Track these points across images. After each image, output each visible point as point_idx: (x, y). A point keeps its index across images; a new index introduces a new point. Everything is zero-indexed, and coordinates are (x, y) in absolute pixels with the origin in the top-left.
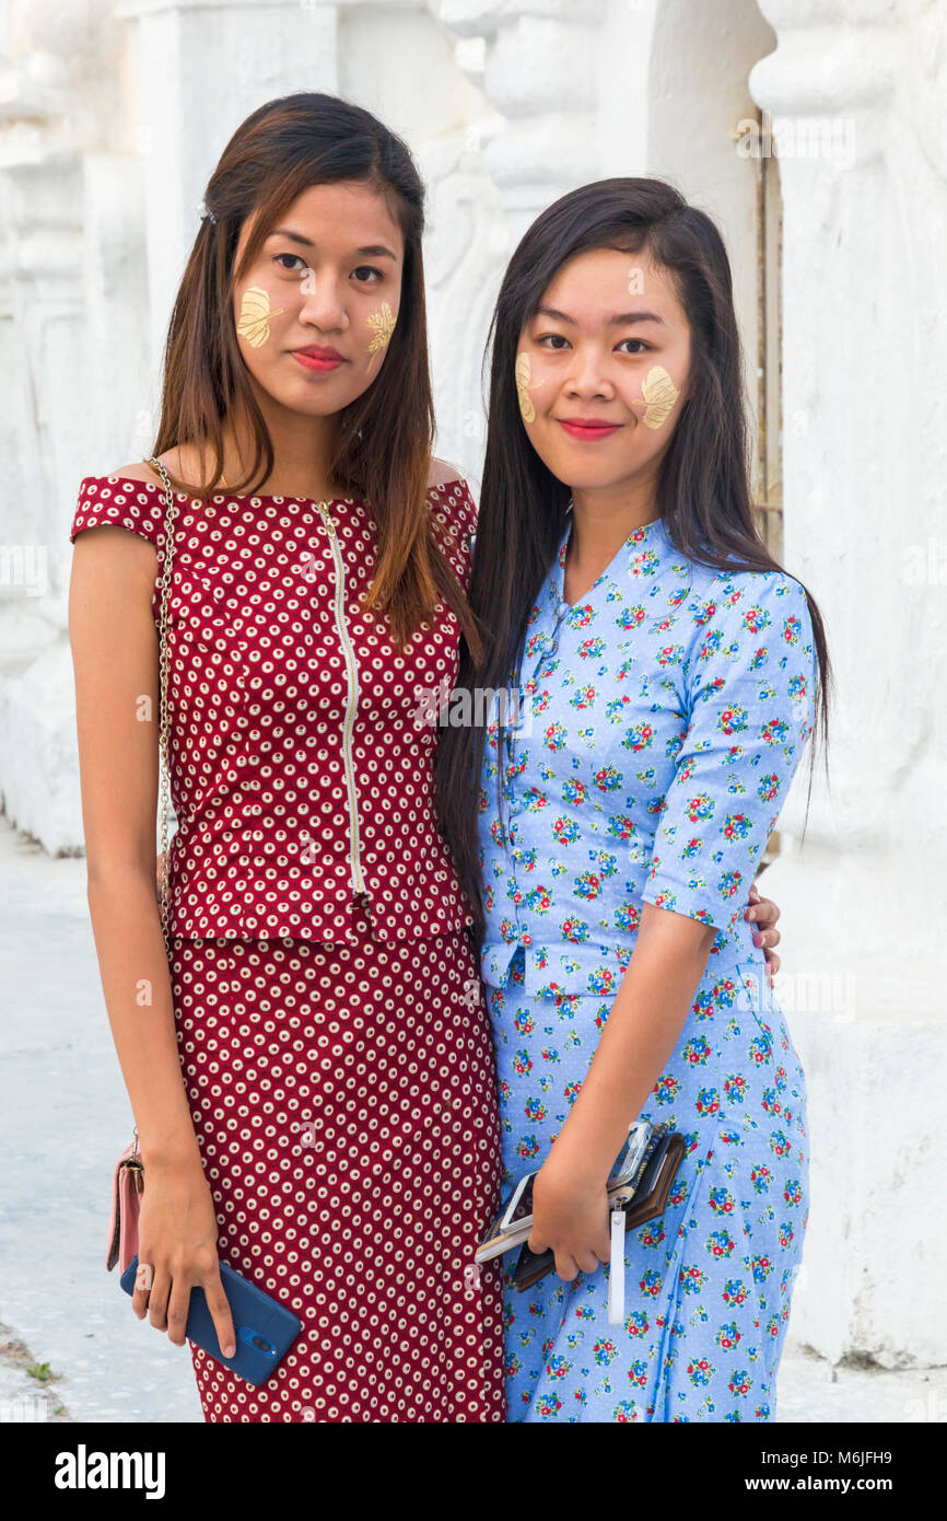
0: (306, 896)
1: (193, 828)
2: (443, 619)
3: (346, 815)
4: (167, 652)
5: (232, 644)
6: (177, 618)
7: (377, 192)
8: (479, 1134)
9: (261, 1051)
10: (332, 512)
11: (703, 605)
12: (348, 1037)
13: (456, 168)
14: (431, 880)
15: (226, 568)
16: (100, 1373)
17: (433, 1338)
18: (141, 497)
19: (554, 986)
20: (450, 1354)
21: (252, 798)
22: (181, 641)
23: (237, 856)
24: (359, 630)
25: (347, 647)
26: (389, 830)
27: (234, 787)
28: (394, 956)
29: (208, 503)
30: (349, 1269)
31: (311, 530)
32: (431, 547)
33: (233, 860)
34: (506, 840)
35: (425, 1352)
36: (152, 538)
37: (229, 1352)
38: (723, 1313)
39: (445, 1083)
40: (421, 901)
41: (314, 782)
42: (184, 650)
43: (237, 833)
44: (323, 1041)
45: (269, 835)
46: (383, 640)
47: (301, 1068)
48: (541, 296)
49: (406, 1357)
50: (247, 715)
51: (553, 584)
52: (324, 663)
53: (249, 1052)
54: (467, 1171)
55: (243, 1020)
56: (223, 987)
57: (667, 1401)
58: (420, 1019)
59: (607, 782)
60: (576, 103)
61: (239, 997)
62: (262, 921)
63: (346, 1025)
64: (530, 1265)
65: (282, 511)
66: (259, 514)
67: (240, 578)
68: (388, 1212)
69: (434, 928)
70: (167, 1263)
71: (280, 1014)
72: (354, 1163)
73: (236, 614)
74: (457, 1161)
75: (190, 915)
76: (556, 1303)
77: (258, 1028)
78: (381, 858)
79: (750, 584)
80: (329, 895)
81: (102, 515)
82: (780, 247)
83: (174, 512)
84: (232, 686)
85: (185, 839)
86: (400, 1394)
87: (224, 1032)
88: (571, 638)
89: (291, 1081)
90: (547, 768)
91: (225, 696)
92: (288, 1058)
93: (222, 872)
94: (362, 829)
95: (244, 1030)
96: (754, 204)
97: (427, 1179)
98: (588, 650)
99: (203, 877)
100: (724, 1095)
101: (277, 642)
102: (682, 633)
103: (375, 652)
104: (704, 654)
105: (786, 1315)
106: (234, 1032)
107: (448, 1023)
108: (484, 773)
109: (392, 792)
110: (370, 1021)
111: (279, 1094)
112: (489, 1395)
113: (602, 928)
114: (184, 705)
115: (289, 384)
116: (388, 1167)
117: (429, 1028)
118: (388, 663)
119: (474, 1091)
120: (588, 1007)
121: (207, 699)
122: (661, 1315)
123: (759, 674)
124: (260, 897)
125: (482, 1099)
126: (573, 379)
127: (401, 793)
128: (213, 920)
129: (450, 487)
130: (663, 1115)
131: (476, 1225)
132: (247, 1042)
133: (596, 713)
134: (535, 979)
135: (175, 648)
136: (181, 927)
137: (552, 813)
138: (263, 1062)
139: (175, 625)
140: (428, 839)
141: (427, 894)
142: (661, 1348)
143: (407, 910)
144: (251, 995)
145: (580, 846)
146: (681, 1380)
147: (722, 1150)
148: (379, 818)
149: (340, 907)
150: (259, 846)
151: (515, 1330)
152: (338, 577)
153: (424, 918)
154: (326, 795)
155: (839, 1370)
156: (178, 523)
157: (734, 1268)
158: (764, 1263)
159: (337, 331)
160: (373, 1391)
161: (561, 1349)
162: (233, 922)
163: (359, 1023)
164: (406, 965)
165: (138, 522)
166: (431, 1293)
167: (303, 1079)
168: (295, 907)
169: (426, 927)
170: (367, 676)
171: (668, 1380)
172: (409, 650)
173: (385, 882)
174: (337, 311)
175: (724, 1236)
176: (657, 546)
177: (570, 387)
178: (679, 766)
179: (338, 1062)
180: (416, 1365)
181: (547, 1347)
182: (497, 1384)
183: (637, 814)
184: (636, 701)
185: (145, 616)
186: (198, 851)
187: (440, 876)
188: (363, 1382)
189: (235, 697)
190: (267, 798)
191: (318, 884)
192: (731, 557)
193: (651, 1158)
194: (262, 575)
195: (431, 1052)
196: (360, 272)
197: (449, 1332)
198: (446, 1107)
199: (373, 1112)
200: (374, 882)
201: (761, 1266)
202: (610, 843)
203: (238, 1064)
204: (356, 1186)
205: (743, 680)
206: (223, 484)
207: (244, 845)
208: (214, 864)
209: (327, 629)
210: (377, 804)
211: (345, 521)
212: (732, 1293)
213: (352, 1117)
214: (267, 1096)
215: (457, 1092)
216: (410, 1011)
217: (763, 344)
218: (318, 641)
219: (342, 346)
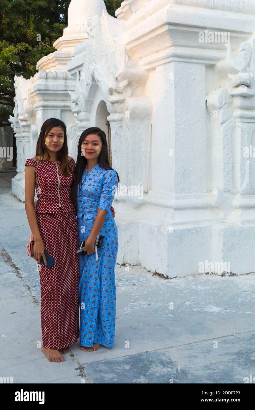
0: (54, 208)
1: (40, 200)
2: (70, 175)
3: (58, 198)
4: (36, 179)
5: (44, 178)
6: (38, 175)
7: (61, 127)
8: (76, 236)
9: (48, 226)
10: (57, 163)
11: (104, 173)
12: (59, 224)
13: (74, 126)
14: (69, 205)
15: (44, 169)
16: (25, 268)
17: (70, 263)
18: (34, 162)
19: (87, 218)
20: (72, 265)
21: (47, 196)
22: (38, 178)
23: (45, 203)
24: (60, 176)
25: (59, 179)
26: (64, 199)
27: (45, 195)
28: (65, 214)
29: (42, 162)
30: (59, 254)
31: (54, 165)
32: (69, 167)
33: (44, 204)
34: (80, 201)
35: (69, 265)
36: (35, 166)
37: (46, 264)
38: (109, 259)
39: (71, 230)
40: (68, 208)
41: (54, 194)
42: (39, 179)
43: (45, 200)
44: (56, 225)
45: (49, 201)
46: (63, 178)
47: (53, 228)
48: (84, 139)
49: (66, 265)
50: (46, 186)
51: (85, 171)
52: (56, 180)
53: (46, 227)
54: (74, 241)
55: (46, 223)
56: (43, 219)
57: (101, 271)
58: (68, 222)
59: (93, 195)
60: (87, 120)
61: (45, 220)
62: (48, 211)
63: (59, 223)
64: (84, 253)
65: (51, 163)
66: (48, 163)
67: (45, 170)
68: (64, 247)
69: (70, 211)
70: (37, 253)
71: (51, 222)
72: (60, 240)
73: (45, 174)
74: (73, 240)
75: (39, 210)
76: (86, 258)
77: (48, 224)
78: (63, 203)
79: (110, 171)
80: (57, 208)
81: (29, 164)
82: (111, 135)
83: (38, 163)
84: (44, 183)
85: (39, 201)
86: (66, 270)
87: (43, 224)
88: (88, 178)
89: (52, 230)
90: (86, 193)
91: (43, 184)
92: (51, 227)
93: (43, 205)
94: (60, 199)
95: (46, 224)
96: (108, 131)
97: (69, 242)
98: (90, 179)
99: (41, 206)
100: (108, 231)
101: (50, 178)
102: (101, 177)
103: (62, 179)
104: (105, 179)
105: (116, 259)
106: (45, 224)
107: (72, 222)
108: (78, 193)
109: (64, 195)
110: (62, 222)
111: (50, 232)
112: (77, 270)
113: (93, 212)
114: (38, 185)
115: (52, 149)
116: (64, 241)
117: (69, 223)
118: (64, 180)
119: (75, 231)
120: (91, 221)
121: (41, 185)
122: (100, 259)
123: (112, 181)
124: (48, 208)
125: (76, 232)
126: (88, 147)
127: (65, 195)
128: (42, 211)
129: (72, 160)
130: (101, 234)
131: (76, 248)
132: (46, 225)
133: (91, 187)
134: (85, 217)
135: (37, 179)
136: (38, 212)
137: (86, 198)
138: (48, 228)
139: (38, 176)
140: (69, 200)
141: (69, 207)
142: (100, 263)
143: (66, 209)
144: (47, 219)
145: (90, 202)
146: (103, 268)
147: (108, 238)
148: (62, 198)
149: (58, 209)
150: (48, 202)
151: (81, 261)
152: (57, 170)
153: (69, 210)
154: (56, 196)
155: (121, 266)
156: (38, 164)
157: (110, 253)
158: (113, 252)
159: (57, 142)
160: (62, 270)
161: (87, 264)
162: (44, 211)
163: (60, 223)
164: (66, 215)
165: (33, 164)
166: (70, 257)
167: (53, 230)
168: (52, 209)
169: (69, 211)
170: (61, 182)
171: (101, 268)
172: (66, 179)
173: (63, 206)
174: (57, 140)
175: (109, 249)
176: (97, 167)
177: (88, 148)
178: (102, 192)
179: (58, 227)
180: (68, 267)
181: (85, 264)
182: (78, 269)
183: (97, 198)
184: (96, 185)
185: (34, 175)
186: (40, 203)
187: (70, 205)
188: (61, 269)
189: (44, 184)
190: (49, 196)
191: (55, 206)
192: (107, 168)
193: (100, 240)
194: (48, 170)
195: (70, 226)
196: (59, 136)
197: (72, 262)
198: (71, 233)
199: (62, 234)
200: (62, 206)
201: (113, 253)
202: (94, 201)
203: (45, 228)
204: (60, 243)
205: (109, 182)
206: (44, 160)
207: (46, 202)
208: (42, 204)
209: (56, 176)
210: (62, 196)
211: (58, 164)
212: (110, 256)
213: (60, 234)
214: (49, 232)
215: (73, 231)
216: (67, 221)
217: (109, 145)
218: (55, 178)
219: (58, 144)
